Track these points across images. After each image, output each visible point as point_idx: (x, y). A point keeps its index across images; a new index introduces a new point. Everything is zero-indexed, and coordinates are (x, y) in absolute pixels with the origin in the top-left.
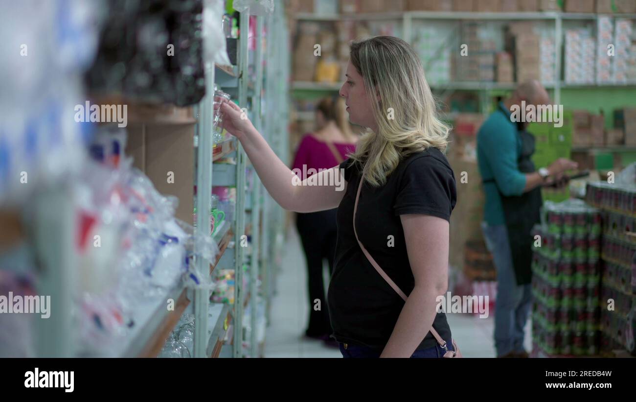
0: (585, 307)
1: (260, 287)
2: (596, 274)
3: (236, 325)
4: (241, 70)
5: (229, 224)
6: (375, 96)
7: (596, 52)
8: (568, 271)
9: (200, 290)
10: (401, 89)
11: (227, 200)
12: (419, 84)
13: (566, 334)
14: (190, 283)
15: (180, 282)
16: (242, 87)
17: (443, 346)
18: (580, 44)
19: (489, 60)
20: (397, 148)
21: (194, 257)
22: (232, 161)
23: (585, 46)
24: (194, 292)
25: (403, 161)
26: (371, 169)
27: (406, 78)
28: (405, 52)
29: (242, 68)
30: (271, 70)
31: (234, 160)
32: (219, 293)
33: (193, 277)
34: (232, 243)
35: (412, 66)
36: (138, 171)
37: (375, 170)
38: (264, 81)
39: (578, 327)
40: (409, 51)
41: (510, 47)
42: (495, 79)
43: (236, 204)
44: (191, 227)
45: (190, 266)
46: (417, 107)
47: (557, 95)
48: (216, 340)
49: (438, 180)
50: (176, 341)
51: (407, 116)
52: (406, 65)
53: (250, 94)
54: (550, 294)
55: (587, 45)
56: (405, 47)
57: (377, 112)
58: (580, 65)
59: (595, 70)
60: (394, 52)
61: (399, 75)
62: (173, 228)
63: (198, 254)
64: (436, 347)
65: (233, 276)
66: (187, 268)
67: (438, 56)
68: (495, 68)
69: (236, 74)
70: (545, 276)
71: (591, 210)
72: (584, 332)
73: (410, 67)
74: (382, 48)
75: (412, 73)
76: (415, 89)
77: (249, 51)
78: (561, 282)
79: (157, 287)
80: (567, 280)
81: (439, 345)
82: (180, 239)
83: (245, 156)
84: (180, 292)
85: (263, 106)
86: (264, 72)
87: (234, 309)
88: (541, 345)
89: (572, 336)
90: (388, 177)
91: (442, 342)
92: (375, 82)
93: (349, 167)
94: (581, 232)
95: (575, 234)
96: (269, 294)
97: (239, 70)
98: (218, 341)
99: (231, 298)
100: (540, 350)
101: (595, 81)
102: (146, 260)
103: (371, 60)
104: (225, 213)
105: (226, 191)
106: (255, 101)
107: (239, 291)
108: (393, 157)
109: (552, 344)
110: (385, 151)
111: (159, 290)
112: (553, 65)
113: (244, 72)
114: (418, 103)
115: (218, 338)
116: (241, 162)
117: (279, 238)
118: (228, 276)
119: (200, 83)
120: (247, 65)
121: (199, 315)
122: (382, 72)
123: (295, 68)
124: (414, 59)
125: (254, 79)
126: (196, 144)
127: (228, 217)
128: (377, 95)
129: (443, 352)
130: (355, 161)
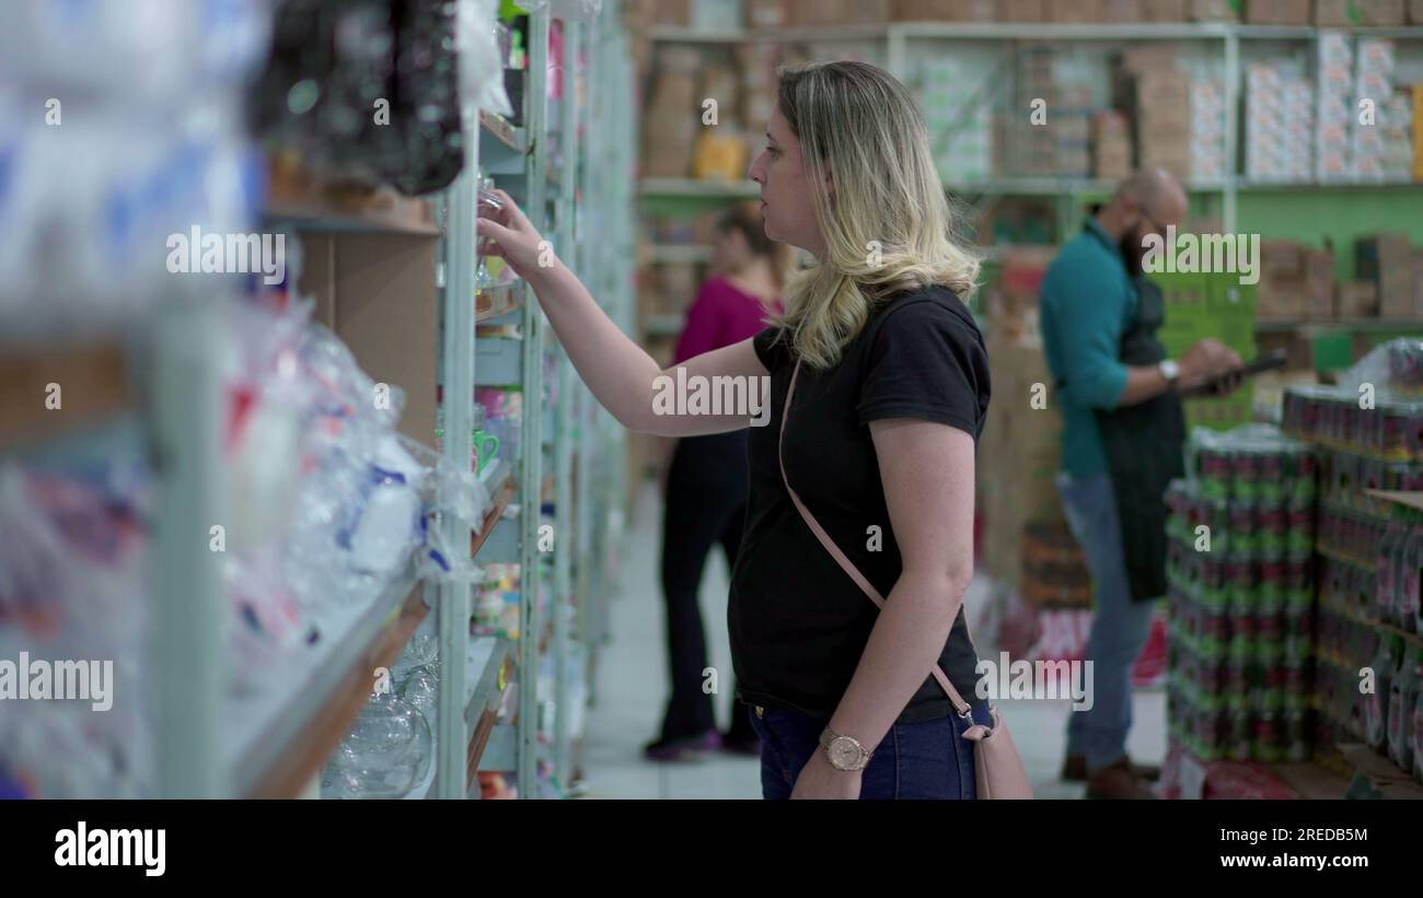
0: (1283, 657)
1: (575, 620)
2: (1305, 586)
3: (523, 682)
4: (532, 136)
5: (508, 466)
6: (823, 183)
7: (1314, 111)
8: (1243, 579)
9: (451, 584)
10: (876, 170)
11: (502, 418)
12: (916, 162)
13: (1240, 716)
14: (430, 569)
15: (409, 566)
16: (535, 174)
17: (964, 715)
18: (1279, 94)
19: (1079, 128)
20: (863, 287)
21: (439, 516)
22: (512, 331)
23: (1289, 97)
24: (439, 588)
25: (876, 311)
26: (809, 335)
27: (890, 149)
28: (891, 93)
29: (535, 133)
30: (595, 147)
31: (518, 330)
32: (485, 618)
33: (436, 556)
34: (514, 509)
35: (905, 126)
36: (322, 329)
37: (819, 334)
38: (581, 169)
39: (1266, 701)
40: (900, 96)
41: (1125, 100)
42: (1092, 173)
43: (523, 425)
44: (432, 452)
45: (429, 534)
46: (909, 210)
47: (1230, 208)
48: (482, 709)
49: (949, 351)
50: (399, 698)
51: (885, 225)
52: (892, 122)
53: (551, 194)
54: (1205, 630)
55: (1295, 95)
56: (892, 87)
57: (826, 214)
58: (1279, 141)
59: (1313, 152)
60: (869, 92)
61: (875, 139)
62: (392, 454)
63: (446, 508)
64: (948, 716)
65: (517, 584)
66: (425, 537)
67: (965, 121)
68: (1092, 147)
69: (521, 145)
70: (1195, 590)
71: (1294, 447)
72: (1280, 712)
73: (900, 127)
74: (844, 84)
75: (903, 138)
76: (907, 173)
77: (550, 101)
78: (1229, 604)
79: (364, 572)
80: (1241, 599)
81: (955, 710)
82: (408, 478)
83: (543, 320)
84: (408, 588)
85: (579, 222)
86: (581, 150)
87: (519, 650)
88: (1186, 741)
89: (1253, 723)
90: (844, 350)
91: (961, 705)
92: (823, 152)
93: (771, 347)
94: (1272, 494)
95: (1258, 499)
96: (595, 640)
97: (527, 137)
98: (486, 709)
99: (513, 630)
100: (1183, 751)
101: (1314, 175)
102: (341, 514)
103: (821, 107)
104: (501, 443)
105: (501, 398)
106: (561, 209)
107: (529, 609)
108: (855, 306)
109: (1211, 738)
110: (839, 294)
111: (368, 580)
112: (1221, 141)
113: (538, 142)
114: (912, 201)
115: (487, 703)
116: (533, 333)
117: (615, 519)
118: (506, 585)
119: (454, 141)
120: (546, 129)
121: (450, 638)
122: (840, 132)
123: (648, 146)
124: (910, 113)
125: (560, 161)
126: (441, 281)
127: (506, 451)
128: (827, 180)
129: (965, 726)
130: (782, 332)
